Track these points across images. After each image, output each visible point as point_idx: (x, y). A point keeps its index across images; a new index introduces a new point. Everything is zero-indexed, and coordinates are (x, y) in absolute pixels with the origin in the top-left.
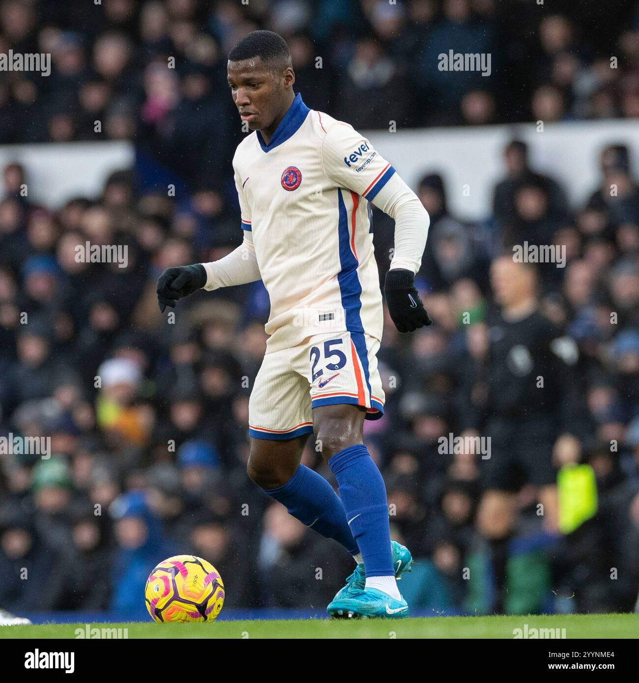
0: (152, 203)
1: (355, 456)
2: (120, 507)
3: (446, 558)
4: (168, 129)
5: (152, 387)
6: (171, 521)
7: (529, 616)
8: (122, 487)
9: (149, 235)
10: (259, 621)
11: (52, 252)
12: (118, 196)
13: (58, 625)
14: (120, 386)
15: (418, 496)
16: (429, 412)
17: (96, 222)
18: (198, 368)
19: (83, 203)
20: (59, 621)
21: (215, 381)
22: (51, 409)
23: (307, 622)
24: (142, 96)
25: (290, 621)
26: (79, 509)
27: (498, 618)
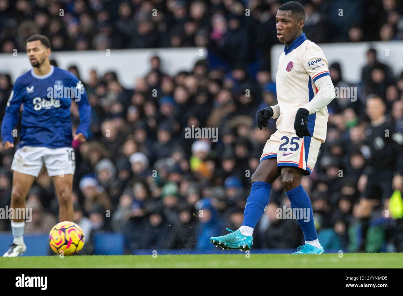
0: (215, 74)
1: (298, 192)
2: (200, 205)
3: (340, 228)
4: (222, 43)
5: (215, 153)
6: (222, 211)
7: (375, 253)
8: (201, 196)
9: (213, 88)
10: (259, 254)
11: (171, 94)
12: (200, 71)
13: (173, 255)
14: (201, 152)
15: (328, 202)
16: (333, 165)
17: (190, 82)
18: (234, 145)
19: (185, 74)
20: (173, 253)
21: (241, 151)
22: (170, 162)
23: (280, 255)
24: (211, 28)
25: (272, 255)
26: (182, 205)
27: (362, 254)
